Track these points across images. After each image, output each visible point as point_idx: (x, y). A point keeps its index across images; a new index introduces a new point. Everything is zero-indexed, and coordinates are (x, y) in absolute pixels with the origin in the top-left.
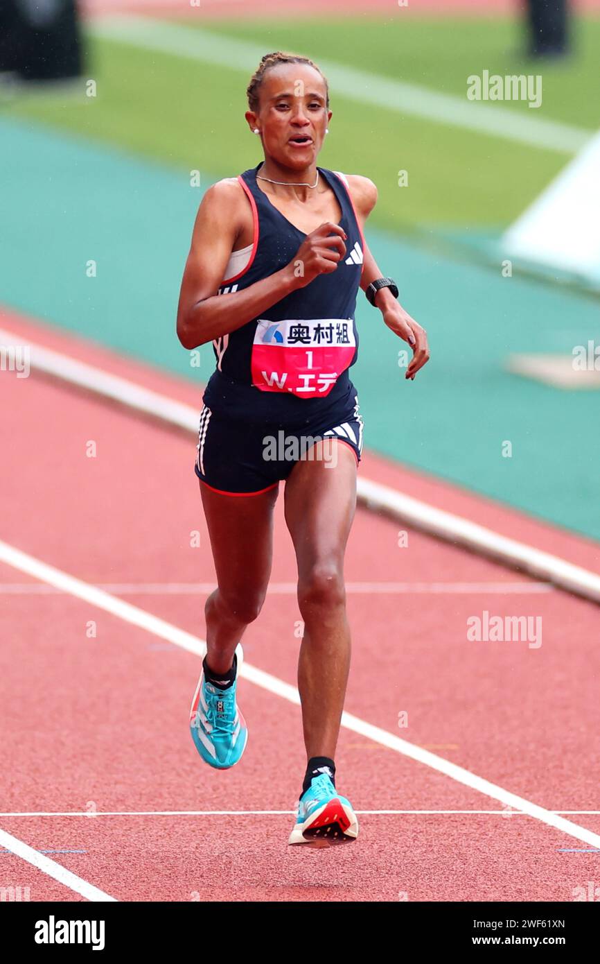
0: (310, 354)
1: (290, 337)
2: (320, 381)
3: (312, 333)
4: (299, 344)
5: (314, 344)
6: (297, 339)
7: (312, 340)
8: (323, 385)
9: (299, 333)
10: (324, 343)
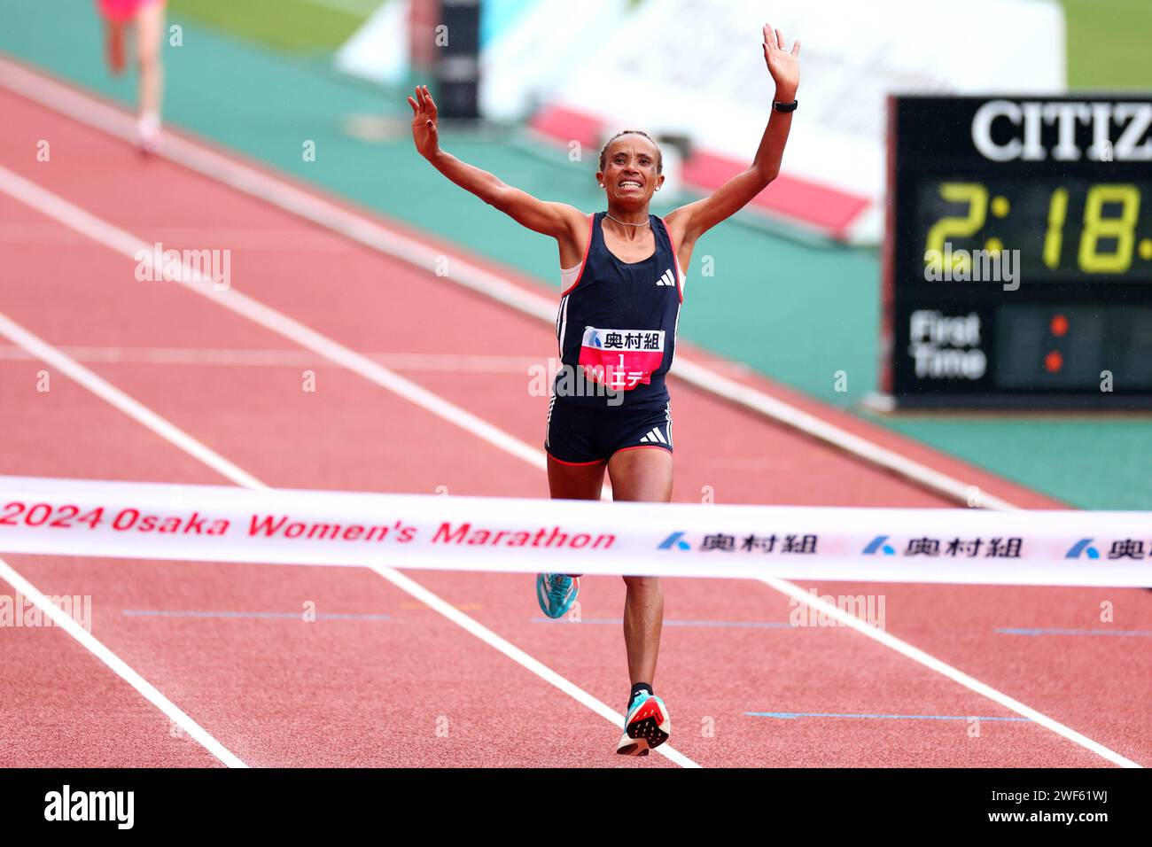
0: (622, 356)
1: (607, 343)
2: (629, 378)
3: (624, 341)
4: (613, 348)
5: (625, 349)
6: (612, 345)
7: (623, 345)
8: (631, 381)
9: (613, 339)
10: (633, 348)
